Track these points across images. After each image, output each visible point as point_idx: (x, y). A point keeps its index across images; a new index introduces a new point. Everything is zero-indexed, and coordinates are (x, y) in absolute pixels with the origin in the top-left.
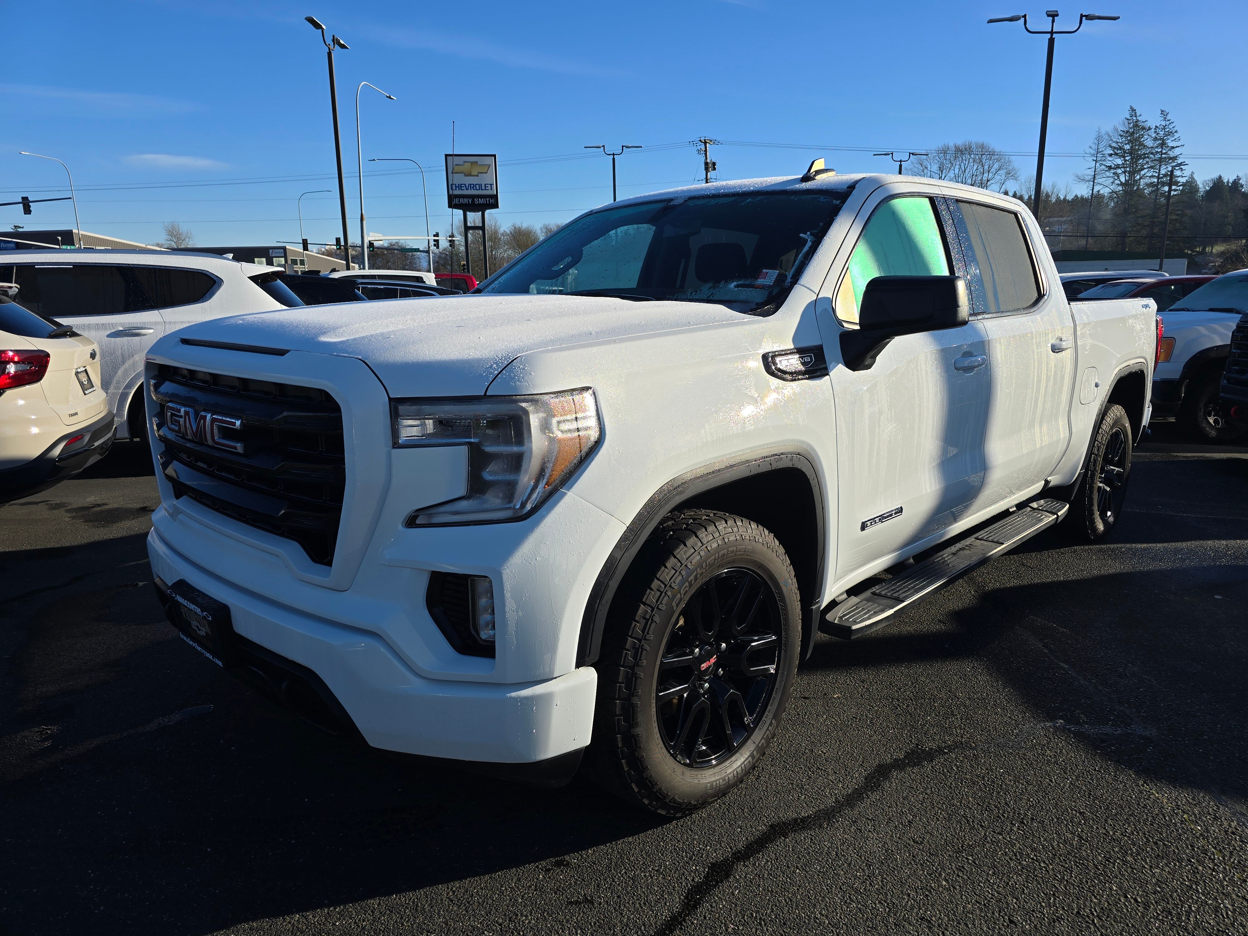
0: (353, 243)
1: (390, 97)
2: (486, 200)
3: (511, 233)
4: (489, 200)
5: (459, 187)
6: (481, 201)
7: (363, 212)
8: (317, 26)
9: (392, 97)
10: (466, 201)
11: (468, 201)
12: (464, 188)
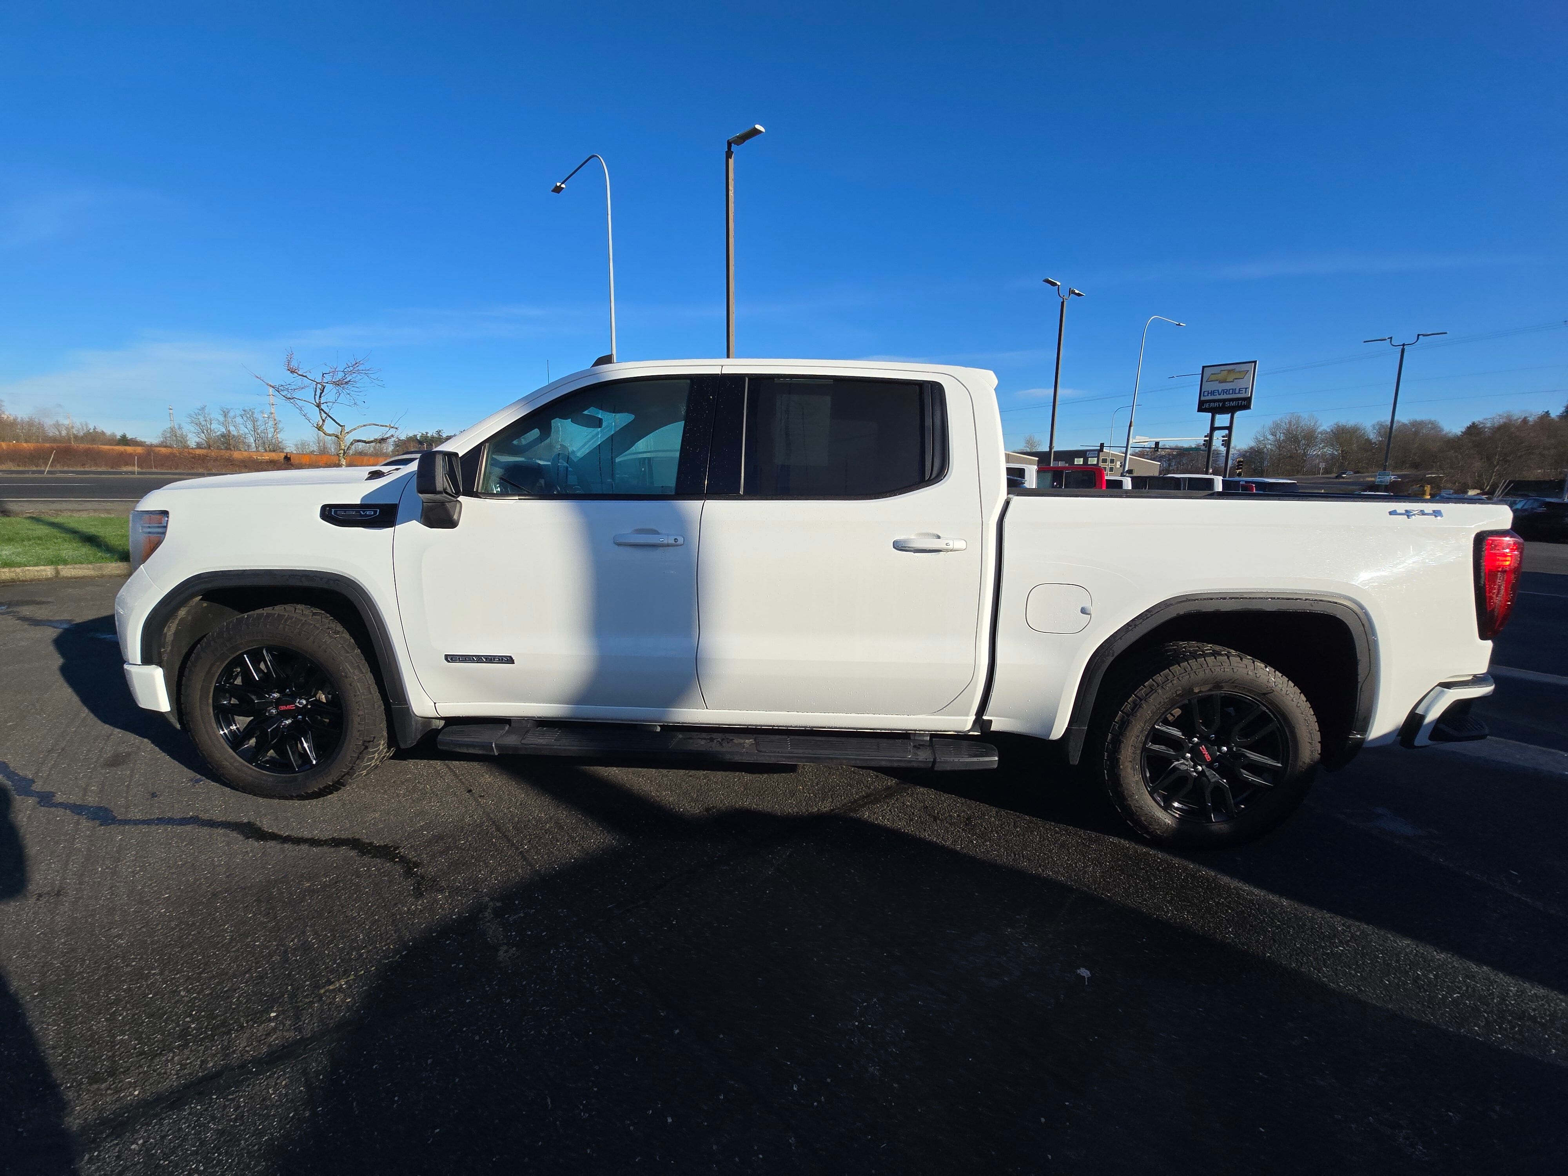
0: (1164, 445)
1: (1179, 325)
2: (1238, 403)
3: (1332, 431)
4: (1241, 403)
5: (1211, 393)
6: (1232, 404)
7: (1133, 420)
8: (1054, 284)
9: (1181, 324)
10: (1216, 404)
11: (1219, 405)
12: (1217, 394)
